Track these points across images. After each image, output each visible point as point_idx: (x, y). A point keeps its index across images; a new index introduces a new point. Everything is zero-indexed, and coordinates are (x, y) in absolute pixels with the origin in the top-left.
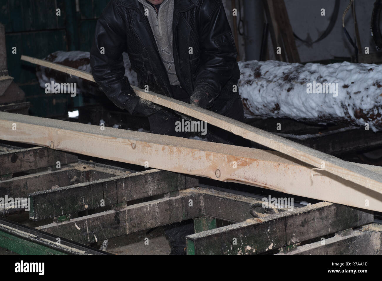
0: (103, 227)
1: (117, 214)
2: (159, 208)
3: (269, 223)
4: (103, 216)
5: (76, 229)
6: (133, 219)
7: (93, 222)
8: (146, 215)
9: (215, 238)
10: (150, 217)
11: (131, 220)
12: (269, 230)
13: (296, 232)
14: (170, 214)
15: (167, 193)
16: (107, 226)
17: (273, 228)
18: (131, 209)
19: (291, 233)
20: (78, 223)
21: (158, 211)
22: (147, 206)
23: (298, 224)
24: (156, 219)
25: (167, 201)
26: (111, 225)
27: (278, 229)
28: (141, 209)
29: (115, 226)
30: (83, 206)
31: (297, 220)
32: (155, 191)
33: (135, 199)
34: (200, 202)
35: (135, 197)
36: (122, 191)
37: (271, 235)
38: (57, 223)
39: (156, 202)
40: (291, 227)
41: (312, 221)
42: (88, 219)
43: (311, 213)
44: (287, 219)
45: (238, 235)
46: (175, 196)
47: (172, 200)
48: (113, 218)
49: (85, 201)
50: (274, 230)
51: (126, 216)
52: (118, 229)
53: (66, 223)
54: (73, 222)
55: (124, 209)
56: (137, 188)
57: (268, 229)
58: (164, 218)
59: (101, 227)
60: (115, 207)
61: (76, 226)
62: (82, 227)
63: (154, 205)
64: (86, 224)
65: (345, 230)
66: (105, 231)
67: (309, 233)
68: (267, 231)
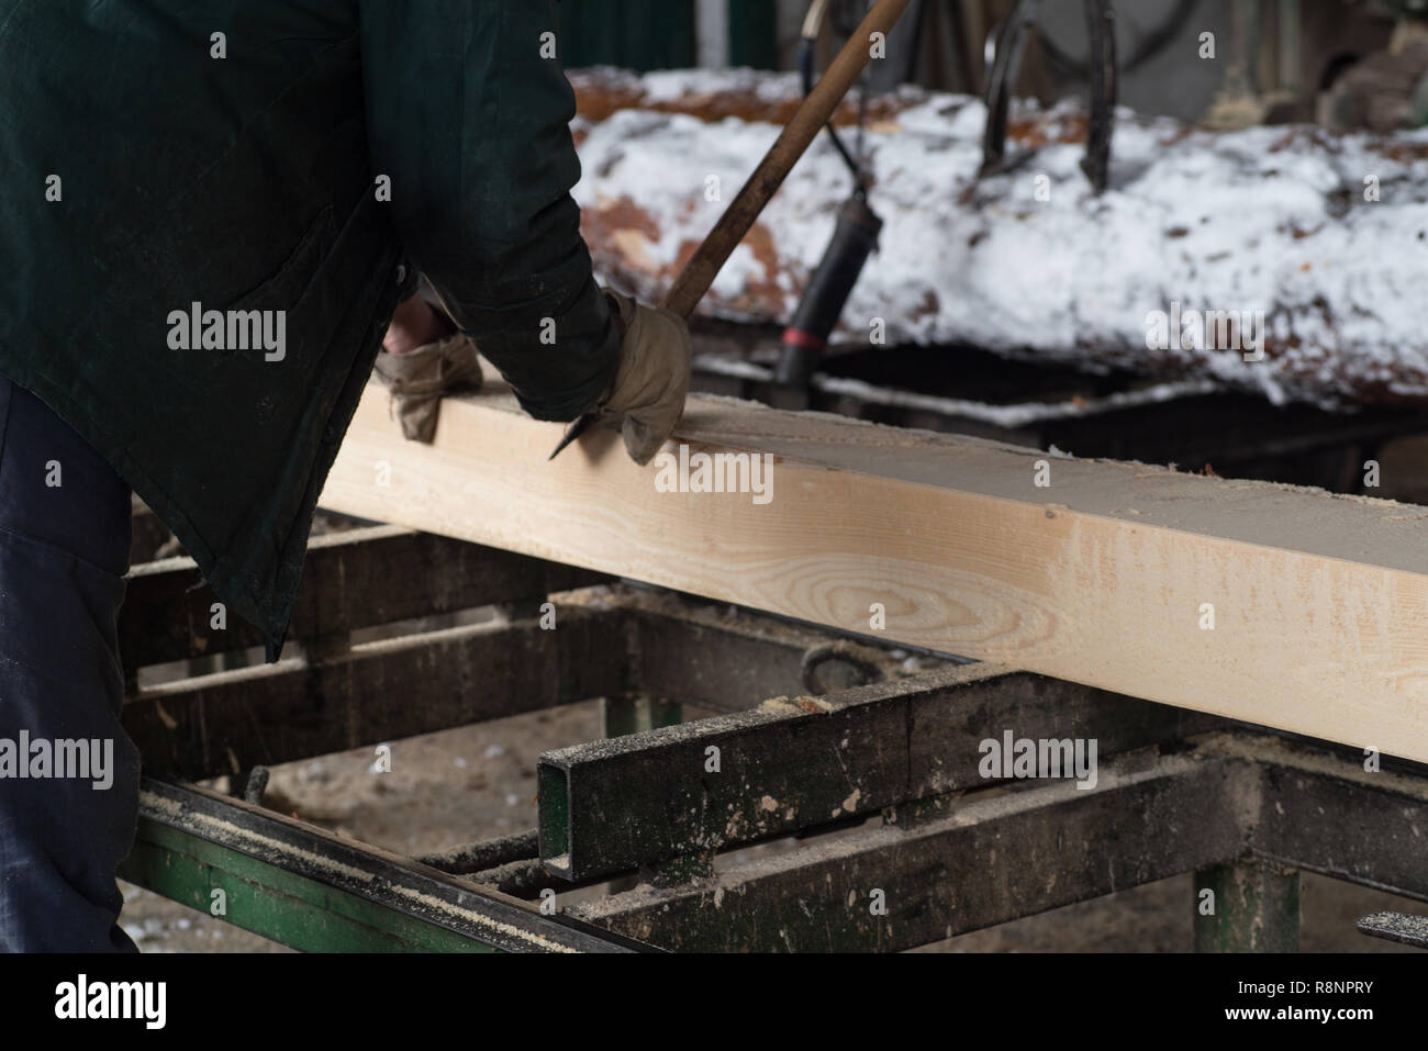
2: (471, 657)
3: (848, 716)
8: (422, 683)
9: (646, 763)
10: (438, 690)
12: (845, 743)
13: (945, 751)
14: (511, 682)
17: (862, 735)
19: (929, 757)
21: (467, 668)
22: (427, 648)
23: (954, 724)
24: (459, 698)
27: (880, 740)
28: (404, 657)
31: (952, 710)
32: (457, 594)
35: (383, 613)
36: (337, 589)
37: (853, 760)
40: (929, 734)
41: (1006, 716)
43: (1004, 687)
44: (914, 703)
46: (533, 617)
47: (521, 630)
50: (866, 741)
56: (391, 581)
57: (841, 739)
58: (490, 696)
63: (450, 646)
68: (838, 743)
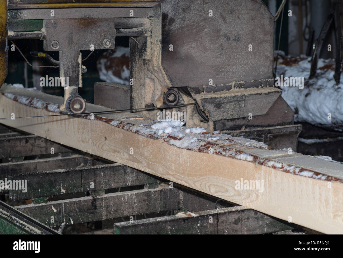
0: (80, 211)
1: (95, 200)
2: (137, 198)
3: (200, 218)
4: (80, 201)
5: (53, 211)
6: (110, 206)
7: (70, 206)
8: (123, 204)
10: (127, 206)
11: (107, 207)
12: (199, 225)
13: (228, 229)
14: (147, 205)
15: (146, 184)
16: (84, 211)
17: (204, 223)
18: (108, 197)
19: (223, 230)
20: (55, 205)
21: (136, 201)
22: (125, 195)
23: (231, 221)
24: (133, 208)
25: (146, 192)
26: (88, 210)
27: (209, 225)
28: (118, 197)
29: (91, 211)
30: (61, 190)
31: (230, 218)
32: (133, 182)
33: (113, 187)
34: (179, 195)
35: (113, 186)
36: (100, 179)
37: (201, 229)
38: (34, 204)
39: (135, 192)
40: (223, 224)
41: (246, 220)
42: (65, 203)
43: (245, 212)
44: (219, 215)
45: (166, 226)
46: (154, 188)
47: (151, 191)
48: (90, 204)
49: (62, 186)
50: (205, 225)
51: (104, 203)
52: (95, 214)
53: (43, 204)
54: (50, 205)
55: (102, 197)
56: (115, 177)
57: (198, 224)
58: (142, 208)
59: (78, 211)
60: (93, 194)
61: (53, 208)
62: (59, 209)
63: (132, 195)
64: (62, 207)
65: (283, 232)
66: (81, 215)
67: (243, 230)
68: (197, 225)
